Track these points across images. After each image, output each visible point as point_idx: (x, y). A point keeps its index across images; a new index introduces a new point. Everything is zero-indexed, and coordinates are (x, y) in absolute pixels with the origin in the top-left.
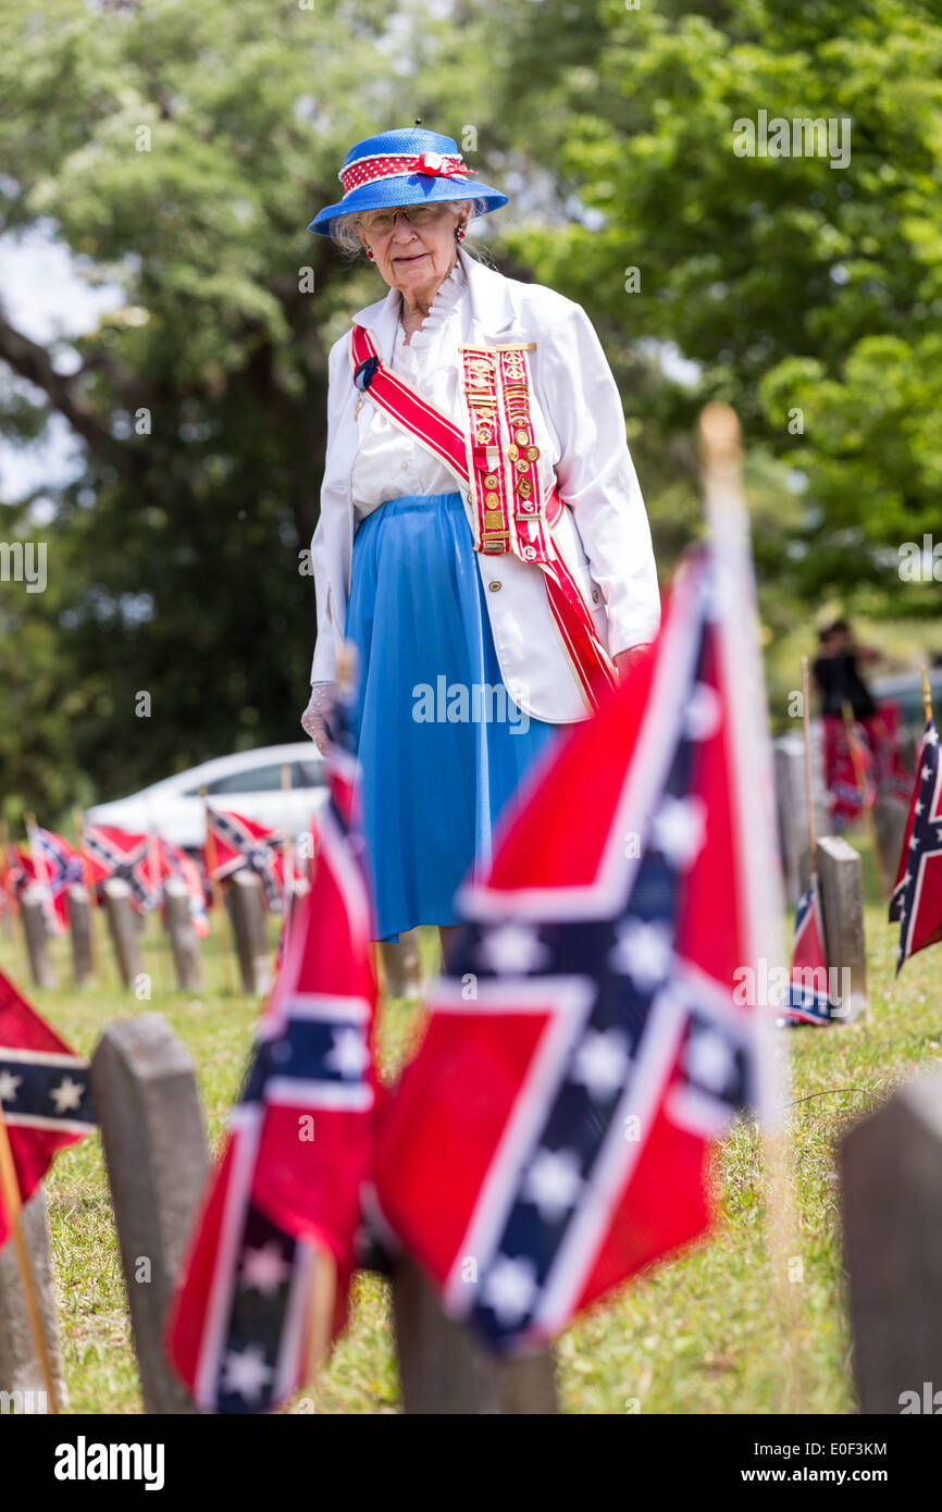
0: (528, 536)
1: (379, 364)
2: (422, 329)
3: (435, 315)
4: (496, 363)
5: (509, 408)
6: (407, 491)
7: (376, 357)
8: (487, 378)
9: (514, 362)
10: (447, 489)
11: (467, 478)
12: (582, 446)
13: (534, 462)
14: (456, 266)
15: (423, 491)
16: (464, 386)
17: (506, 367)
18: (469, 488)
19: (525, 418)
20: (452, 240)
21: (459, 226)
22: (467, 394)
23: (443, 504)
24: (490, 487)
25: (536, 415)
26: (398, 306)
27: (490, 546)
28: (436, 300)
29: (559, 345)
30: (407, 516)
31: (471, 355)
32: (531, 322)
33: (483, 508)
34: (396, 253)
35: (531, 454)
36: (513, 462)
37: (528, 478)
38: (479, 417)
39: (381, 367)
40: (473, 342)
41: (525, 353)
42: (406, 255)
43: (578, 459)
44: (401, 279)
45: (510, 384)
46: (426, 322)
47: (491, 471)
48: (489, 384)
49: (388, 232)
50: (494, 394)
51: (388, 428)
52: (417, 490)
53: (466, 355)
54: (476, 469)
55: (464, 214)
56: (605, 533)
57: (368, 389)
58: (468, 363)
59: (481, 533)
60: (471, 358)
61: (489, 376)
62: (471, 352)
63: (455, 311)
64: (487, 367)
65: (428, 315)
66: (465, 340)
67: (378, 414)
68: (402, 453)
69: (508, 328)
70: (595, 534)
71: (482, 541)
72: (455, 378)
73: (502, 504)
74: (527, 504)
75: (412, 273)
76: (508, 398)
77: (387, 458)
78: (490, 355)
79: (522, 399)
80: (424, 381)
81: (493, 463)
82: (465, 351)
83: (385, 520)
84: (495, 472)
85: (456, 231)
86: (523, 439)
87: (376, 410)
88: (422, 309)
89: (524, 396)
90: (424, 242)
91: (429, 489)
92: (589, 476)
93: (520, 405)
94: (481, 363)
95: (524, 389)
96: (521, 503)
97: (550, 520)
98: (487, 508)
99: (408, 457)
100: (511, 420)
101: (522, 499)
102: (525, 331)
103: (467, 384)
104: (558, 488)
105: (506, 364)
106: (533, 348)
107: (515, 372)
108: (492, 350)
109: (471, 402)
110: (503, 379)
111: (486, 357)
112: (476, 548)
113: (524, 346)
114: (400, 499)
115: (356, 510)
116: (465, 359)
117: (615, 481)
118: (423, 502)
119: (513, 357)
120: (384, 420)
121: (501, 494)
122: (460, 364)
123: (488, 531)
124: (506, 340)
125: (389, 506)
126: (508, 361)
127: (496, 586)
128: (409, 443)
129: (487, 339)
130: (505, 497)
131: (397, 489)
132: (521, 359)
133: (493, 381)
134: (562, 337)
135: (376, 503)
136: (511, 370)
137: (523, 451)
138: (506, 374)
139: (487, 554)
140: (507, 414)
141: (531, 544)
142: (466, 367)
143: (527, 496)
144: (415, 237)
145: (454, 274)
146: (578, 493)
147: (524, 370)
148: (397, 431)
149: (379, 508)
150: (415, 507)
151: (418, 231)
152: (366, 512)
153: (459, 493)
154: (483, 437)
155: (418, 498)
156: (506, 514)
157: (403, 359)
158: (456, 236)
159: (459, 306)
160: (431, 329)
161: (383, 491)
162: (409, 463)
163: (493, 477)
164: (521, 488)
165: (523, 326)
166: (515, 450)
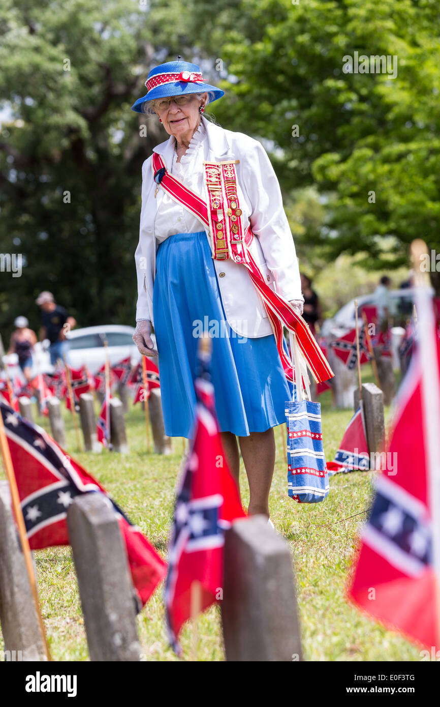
0: (237, 251)
1: (166, 171)
2: (186, 154)
3: (192, 148)
4: (221, 170)
5: (227, 191)
6: (181, 231)
7: (164, 168)
8: (217, 177)
9: (229, 170)
10: (199, 230)
11: (208, 225)
12: (262, 207)
13: (239, 217)
14: (200, 125)
15: (188, 231)
16: (206, 181)
17: (225, 172)
18: (209, 229)
19: (235, 196)
20: (197, 112)
21: (201, 106)
22: (208, 185)
23: (197, 237)
24: (219, 229)
25: (240, 194)
26: (174, 144)
27: (220, 256)
28: (192, 141)
29: (250, 161)
30: (181, 243)
31: (209, 166)
32: (237, 150)
33: (216, 238)
34: (171, 119)
35: (238, 213)
36: (229, 217)
37: (236, 224)
38: (214, 196)
39: (167, 173)
40: (210, 160)
41: (234, 165)
42: (175, 119)
43: (261, 213)
44: (174, 131)
45: (227, 180)
46: (187, 151)
47: (219, 221)
48: (218, 180)
49: (167, 109)
50: (220, 185)
51: (171, 201)
52: (185, 230)
53: (207, 167)
54: (212, 220)
55: (204, 100)
56: (275, 247)
57: (161, 183)
58: (208, 170)
59: (215, 250)
60: (209, 168)
61: (217, 176)
62: (209, 165)
63: (201, 146)
64: (217, 172)
65: (188, 148)
66: (206, 160)
67: (166, 195)
68: (177, 213)
69: (226, 153)
70: (270, 248)
71: (216, 254)
72: (202, 177)
73: (225, 237)
74: (236, 236)
75: (179, 128)
76: (226, 187)
77: (171, 215)
78: (218, 166)
79: (233, 187)
80: (187, 179)
81: (220, 217)
82: (206, 165)
83: (170, 245)
84: (221, 221)
85: (200, 108)
86: (234, 206)
87: (165, 193)
88: (186, 145)
89: (234, 186)
90: (183, 113)
91: (190, 230)
92: (266, 221)
93: (232, 190)
94: (213, 170)
95: (234, 182)
96: (233, 235)
97: (247, 243)
98: (218, 239)
99: (181, 215)
100: (228, 197)
101: (234, 234)
102: (234, 155)
103: (207, 180)
104: (251, 228)
105: (225, 170)
106: (238, 163)
107: (229, 174)
108: (219, 164)
109: (209, 189)
110: (224, 178)
111: (216, 167)
112: (213, 257)
113: (233, 162)
114: (177, 235)
115: (157, 240)
116: (206, 168)
117: (278, 223)
118: (188, 236)
119: (229, 167)
120: (169, 198)
121: (224, 232)
122: (205, 170)
123: (218, 249)
124: (225, 159)
125: (172, 238)
126: (225, 169)
127: (223, 275)
128: (181, 208)
129: (216, 159)
130: (226, 233)
131: (175, 229)
132: (232, 168)
133: (219, 179)
134: (251, 157)
135: (166, 237)
136: (228, 173)
137: (234, 211)
138: (225, 175)
139: (218, 260)
140: (226, 194)
141: (238, 255)
142: (207, 172)
143: (236, 232)
144: (180, 111)
145: (200, 129)
146: (261, 229)
147: (234, 173)
148: (176, 203)
149: (167, 239)
150: (184, 238)
151: (181, 108)
152: (161, 241)
153: (205, 231)
154: (215, 205)
155: (186, 234)
156: (226, 241)
157: (176, 169)
158: (200, 111)
159: (203, 143)
160: (190, 154)
161: (169, 231)
162: (181, 218)
163: (220, 224)
164: (233, 229)
165: (232, 152)
166: (230, 211)
